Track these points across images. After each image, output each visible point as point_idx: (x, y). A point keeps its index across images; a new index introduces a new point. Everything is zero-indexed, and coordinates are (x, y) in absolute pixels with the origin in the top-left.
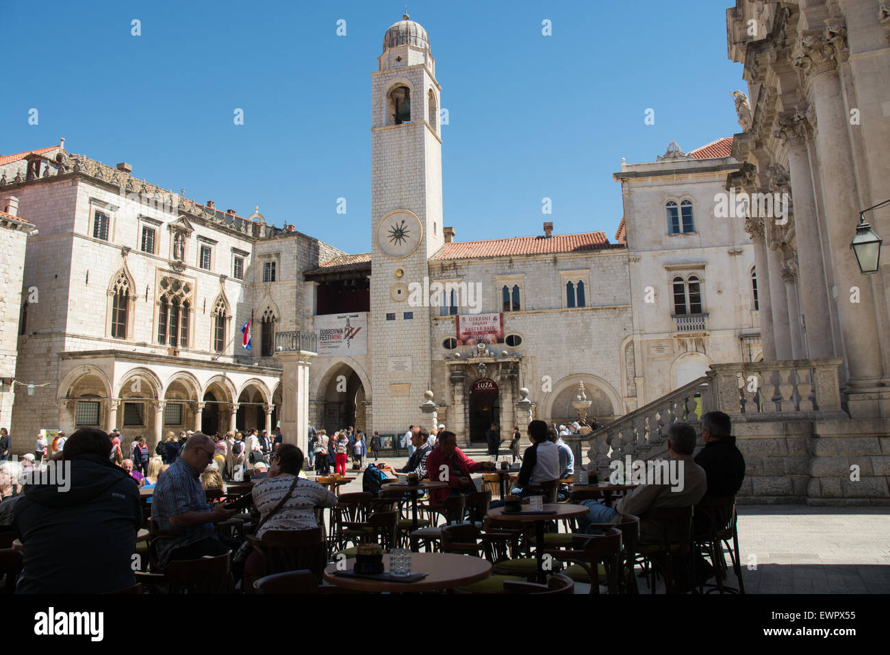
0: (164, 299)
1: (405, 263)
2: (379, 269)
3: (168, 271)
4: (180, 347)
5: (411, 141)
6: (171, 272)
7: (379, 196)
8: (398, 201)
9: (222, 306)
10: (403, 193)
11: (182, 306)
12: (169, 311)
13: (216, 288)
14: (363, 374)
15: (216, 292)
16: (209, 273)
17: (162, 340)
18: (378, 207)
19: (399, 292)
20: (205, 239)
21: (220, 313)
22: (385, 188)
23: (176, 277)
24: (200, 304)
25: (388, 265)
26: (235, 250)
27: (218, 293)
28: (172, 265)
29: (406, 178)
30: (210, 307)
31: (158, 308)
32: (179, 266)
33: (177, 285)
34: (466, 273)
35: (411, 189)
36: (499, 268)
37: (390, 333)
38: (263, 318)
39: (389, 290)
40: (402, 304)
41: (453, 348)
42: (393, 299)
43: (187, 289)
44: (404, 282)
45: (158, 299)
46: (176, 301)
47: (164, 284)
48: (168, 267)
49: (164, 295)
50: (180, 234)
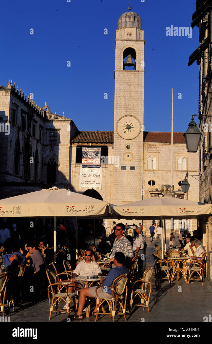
1: (132, 142)
2: (118, 143)
5: (136, 80)
7: (119, 107)
8: (129, 110)
10: (131, 107)
13: (36, 147)
14: (104, 195)
15: (36, 149)
18: (118, 112)
19: (128, 156)
22: (122, 103)
25: (122, 142)
29: (133, 99)
34: (161, 150)
35: (135, 105)
36: (177, 149)
37: (123, 176)
38: (49, 162)
39: (123, 155)
40: (129, 162)
41: (153, 185)
42: (125, 160)
44: (131, 151)
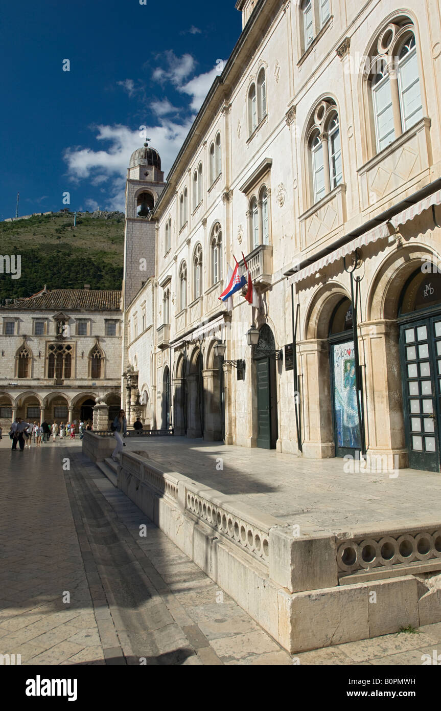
0: (51, 356)
3: (53, 341)
4: (63, 378)
6: (57, 341)
9: (98, 352)
11: (64, 357)
12: (55, 360)
13: (91, 344)
15: (92, 346)
16: (85, 337)
17: (51, 376)
20: (80, 319)
21: (96, 356)
23: (60, 343)
24: (79, 354)
26: (106, 320)
27: (93, 346)
28: (57, 337)
30: (87, 354)
31: (47, 361)
32: (60, 337)
33: (60, 347)
43: (69, 348)
45: (47, 356)
46: (60, 355)
47: (52, 348)
48: (54, 339)
49: (52, 353)
50: (61, 321)
